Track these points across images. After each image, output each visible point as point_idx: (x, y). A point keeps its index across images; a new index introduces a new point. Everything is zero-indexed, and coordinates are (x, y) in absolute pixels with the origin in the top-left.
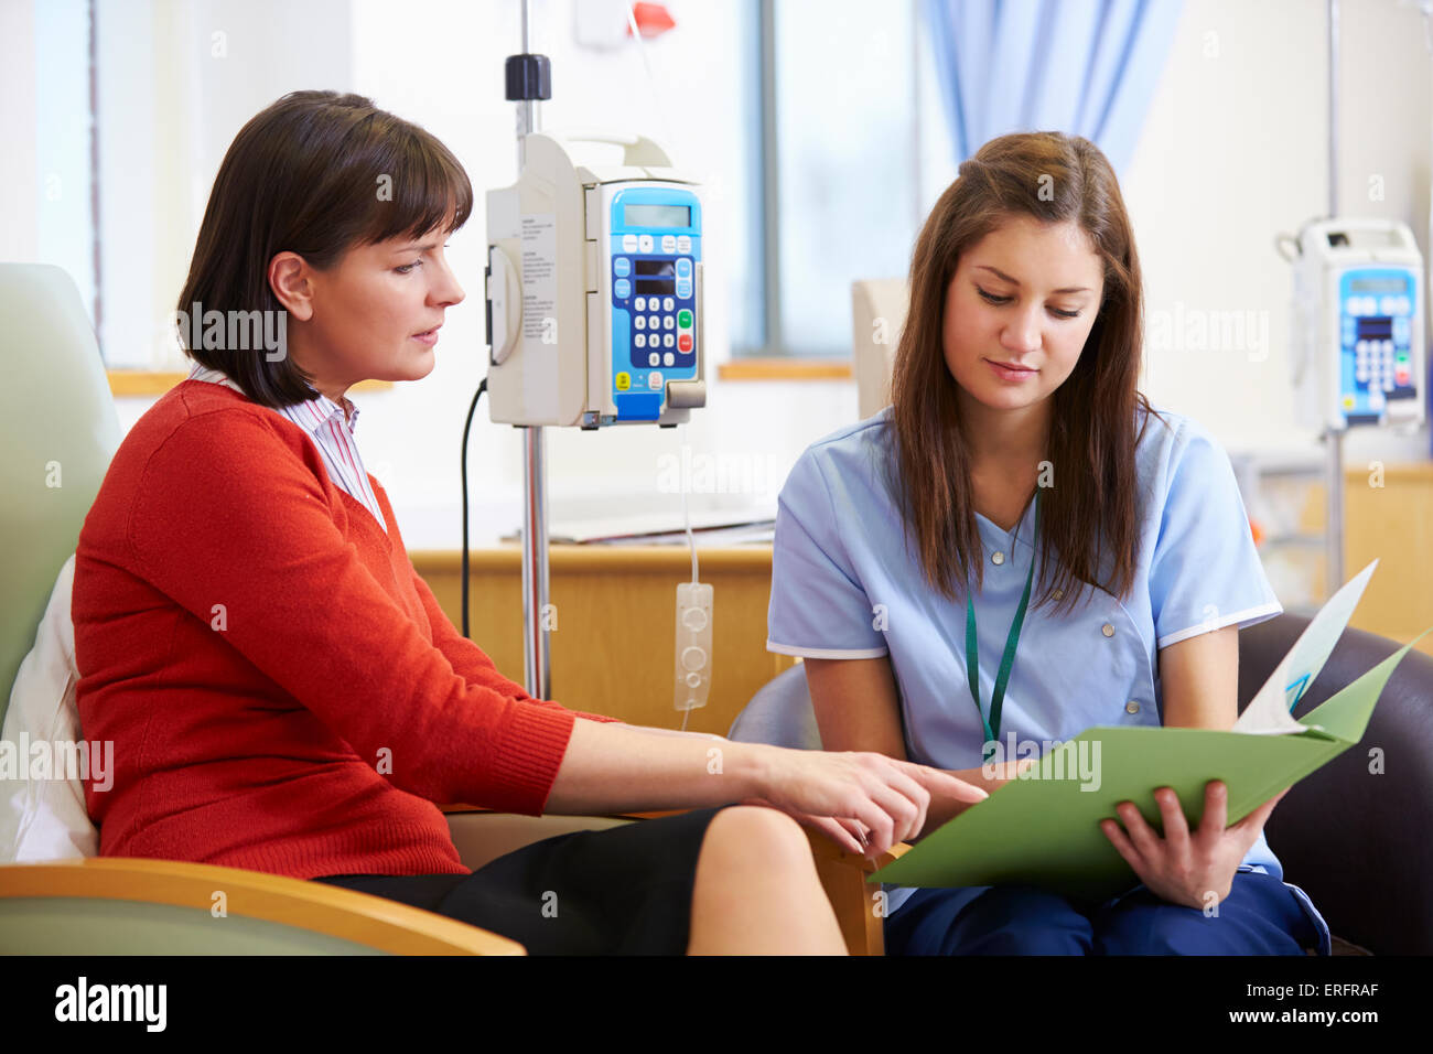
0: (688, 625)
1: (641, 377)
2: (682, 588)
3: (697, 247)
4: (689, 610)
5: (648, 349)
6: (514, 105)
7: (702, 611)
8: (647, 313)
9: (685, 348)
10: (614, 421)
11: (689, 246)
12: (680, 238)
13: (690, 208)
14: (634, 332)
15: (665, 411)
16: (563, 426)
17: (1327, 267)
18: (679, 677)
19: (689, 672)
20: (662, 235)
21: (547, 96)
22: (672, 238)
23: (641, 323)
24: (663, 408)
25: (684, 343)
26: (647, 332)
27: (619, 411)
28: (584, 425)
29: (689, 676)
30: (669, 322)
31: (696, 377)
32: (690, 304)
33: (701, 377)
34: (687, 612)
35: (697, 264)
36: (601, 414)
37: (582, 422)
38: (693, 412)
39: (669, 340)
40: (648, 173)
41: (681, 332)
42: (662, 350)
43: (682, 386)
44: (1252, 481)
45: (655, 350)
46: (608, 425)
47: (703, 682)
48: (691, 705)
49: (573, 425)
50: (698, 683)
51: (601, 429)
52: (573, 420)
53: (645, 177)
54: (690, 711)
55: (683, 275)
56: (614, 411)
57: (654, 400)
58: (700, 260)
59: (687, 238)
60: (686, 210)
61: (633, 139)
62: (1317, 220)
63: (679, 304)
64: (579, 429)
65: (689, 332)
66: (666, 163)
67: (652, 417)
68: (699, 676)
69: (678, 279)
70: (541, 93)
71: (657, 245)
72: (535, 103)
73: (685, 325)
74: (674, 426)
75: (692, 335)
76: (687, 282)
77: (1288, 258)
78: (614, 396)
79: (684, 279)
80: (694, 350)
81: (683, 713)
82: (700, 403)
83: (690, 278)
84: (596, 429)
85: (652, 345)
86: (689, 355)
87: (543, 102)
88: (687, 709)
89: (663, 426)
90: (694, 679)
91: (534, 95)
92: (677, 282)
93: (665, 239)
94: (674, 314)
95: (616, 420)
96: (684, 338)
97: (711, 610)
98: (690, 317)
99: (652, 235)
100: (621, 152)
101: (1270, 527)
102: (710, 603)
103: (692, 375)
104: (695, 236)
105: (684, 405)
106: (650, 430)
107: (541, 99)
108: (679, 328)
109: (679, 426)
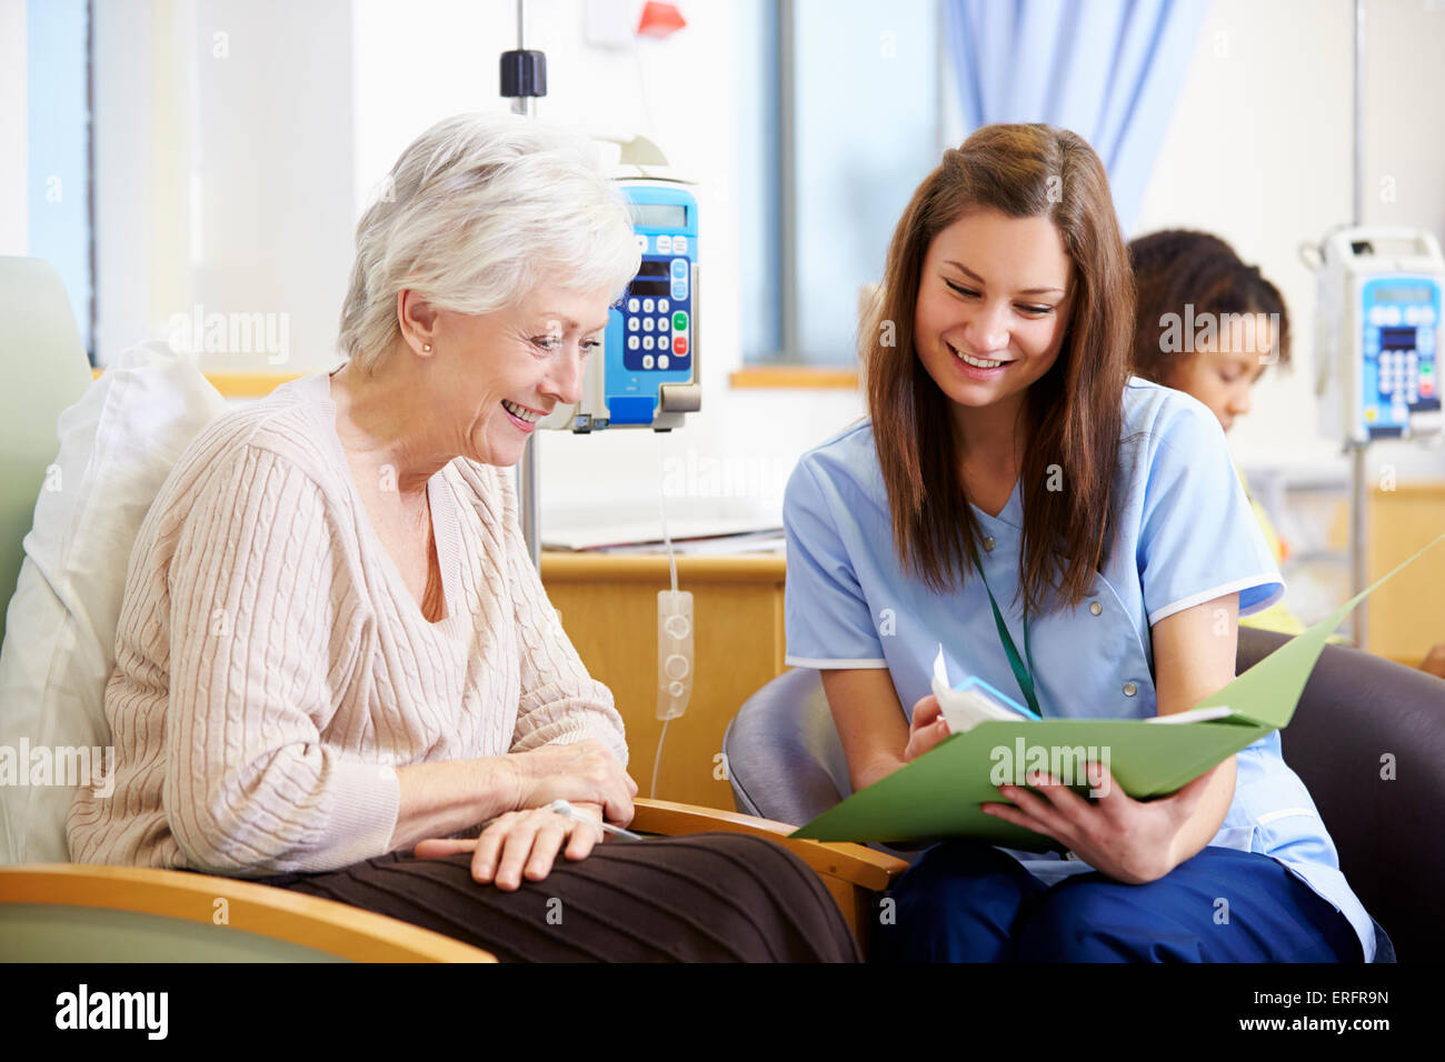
0: (672, 632)
1: (634, 380)
2: (663, 595)
3: (693, 247)
4: (671, 618)
5: (642, 352)
6: (509, 101)
7: (682, 617)
8: (641, 315)
9: (680, 351)
10: (607, 424)
11: (685, 246)
12: (675, 238)
13: (686, 208)
14: (627, 333)
15: (659, 415)
16: (555, 429)
17: (1350, 276)
18: (662, 687)
19: (671, 681)
20: (657, 235)
21: (543, 92)
22: (667, 238)
23: (634, 325)
24: (656, 412)
25: (679, 346)
26: (641, 334)
27: (611, 414)
28: (576, 429)
29: (673, 684)
30: (663, 324)
31: (691, 380)
32: (685, 305)
33: (697, 380)
34: (670, 620)
35: (693, 265)
36: (593, 417)
37: (574, 425)
38: (688, 416)
39: (664, 343)
40: (643, 172)
41: (676, 334)
42: (656, 353)
43: (675, 389)
44: (1278, 496)
45: (648, 352)
46: (600, 429)
47: (685, 691)
48: (671, 714)
49: (565, 428)
50: (680, 693)
51: (592, 432)
52: (564, 423)
53: (640, 175)
54: (670, 722)
55: (679, 276)
56: (606, 414)
57: (647, 404)
58: (696, 261)
59: (683, 239)
60: (682, 210)
61: (629, 137)
62: (1341, 228)
63: (675, 305)
64: (571, 432)
65: (684, 334)
66: (663, 162)
67: (645, 420)
68: (681, 684)
69: (673, 280)
70: (536, 90)
71: (652, 244)
72: (530, 99)
73: (681, 328)
74: (669, 430)
75: (687, 337)
76: (682, 283)
77: (1310, 266)
78: (606, 399)
79: (680, 280)
80: (690, 352)
81: (662, 723)
82: (695, 408)
83: (685, 280)
84: (588, 432)
85: (646, 347)
86: (684, 358)
87: (538, 99)
88: (667, 718)
89: (657, 431)
90: (678, 687)
91: (528, 91)
92: (672, 283)
93: (661, 239)
94: (668, 316)
95: (608, 423)
96: (679, 341)
97: (691, 618)
98: (685, 319)
99: (648, 235)
100: (617, 149)
101: (1298, 544)
102: (690, 611)
103: (687, 379)
104: (691, 236)
105: (678, 409)
106: (644, 434)
107: (536, 95)
108: (674, 329)
109: (673, 430)
